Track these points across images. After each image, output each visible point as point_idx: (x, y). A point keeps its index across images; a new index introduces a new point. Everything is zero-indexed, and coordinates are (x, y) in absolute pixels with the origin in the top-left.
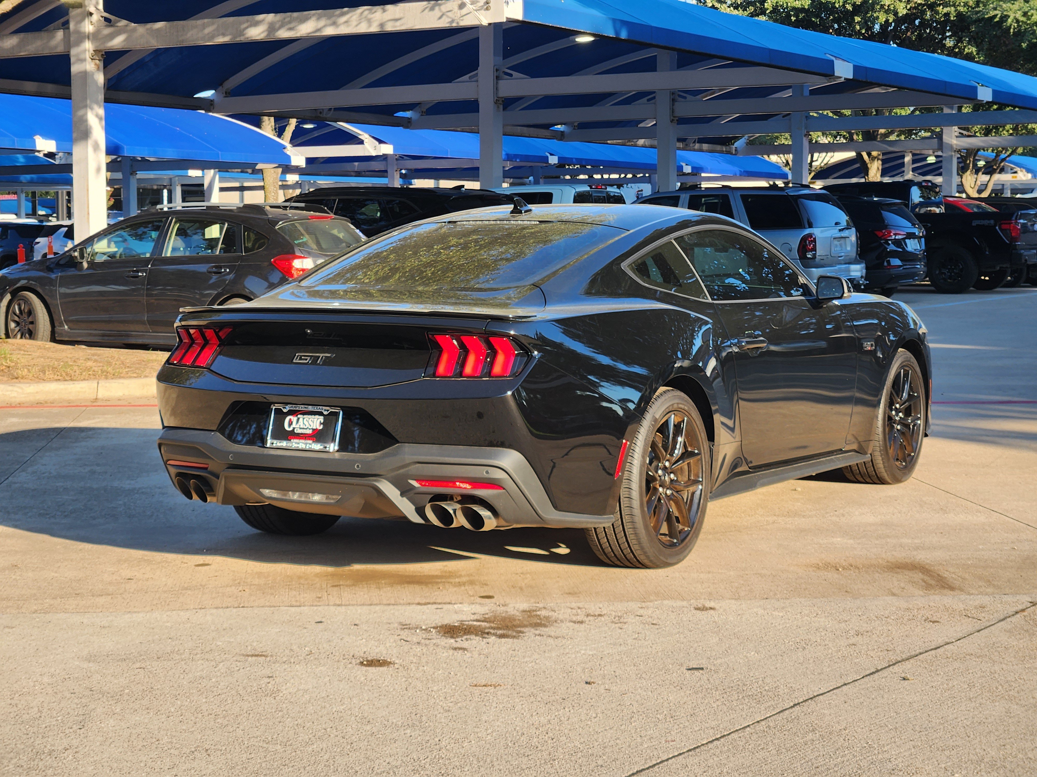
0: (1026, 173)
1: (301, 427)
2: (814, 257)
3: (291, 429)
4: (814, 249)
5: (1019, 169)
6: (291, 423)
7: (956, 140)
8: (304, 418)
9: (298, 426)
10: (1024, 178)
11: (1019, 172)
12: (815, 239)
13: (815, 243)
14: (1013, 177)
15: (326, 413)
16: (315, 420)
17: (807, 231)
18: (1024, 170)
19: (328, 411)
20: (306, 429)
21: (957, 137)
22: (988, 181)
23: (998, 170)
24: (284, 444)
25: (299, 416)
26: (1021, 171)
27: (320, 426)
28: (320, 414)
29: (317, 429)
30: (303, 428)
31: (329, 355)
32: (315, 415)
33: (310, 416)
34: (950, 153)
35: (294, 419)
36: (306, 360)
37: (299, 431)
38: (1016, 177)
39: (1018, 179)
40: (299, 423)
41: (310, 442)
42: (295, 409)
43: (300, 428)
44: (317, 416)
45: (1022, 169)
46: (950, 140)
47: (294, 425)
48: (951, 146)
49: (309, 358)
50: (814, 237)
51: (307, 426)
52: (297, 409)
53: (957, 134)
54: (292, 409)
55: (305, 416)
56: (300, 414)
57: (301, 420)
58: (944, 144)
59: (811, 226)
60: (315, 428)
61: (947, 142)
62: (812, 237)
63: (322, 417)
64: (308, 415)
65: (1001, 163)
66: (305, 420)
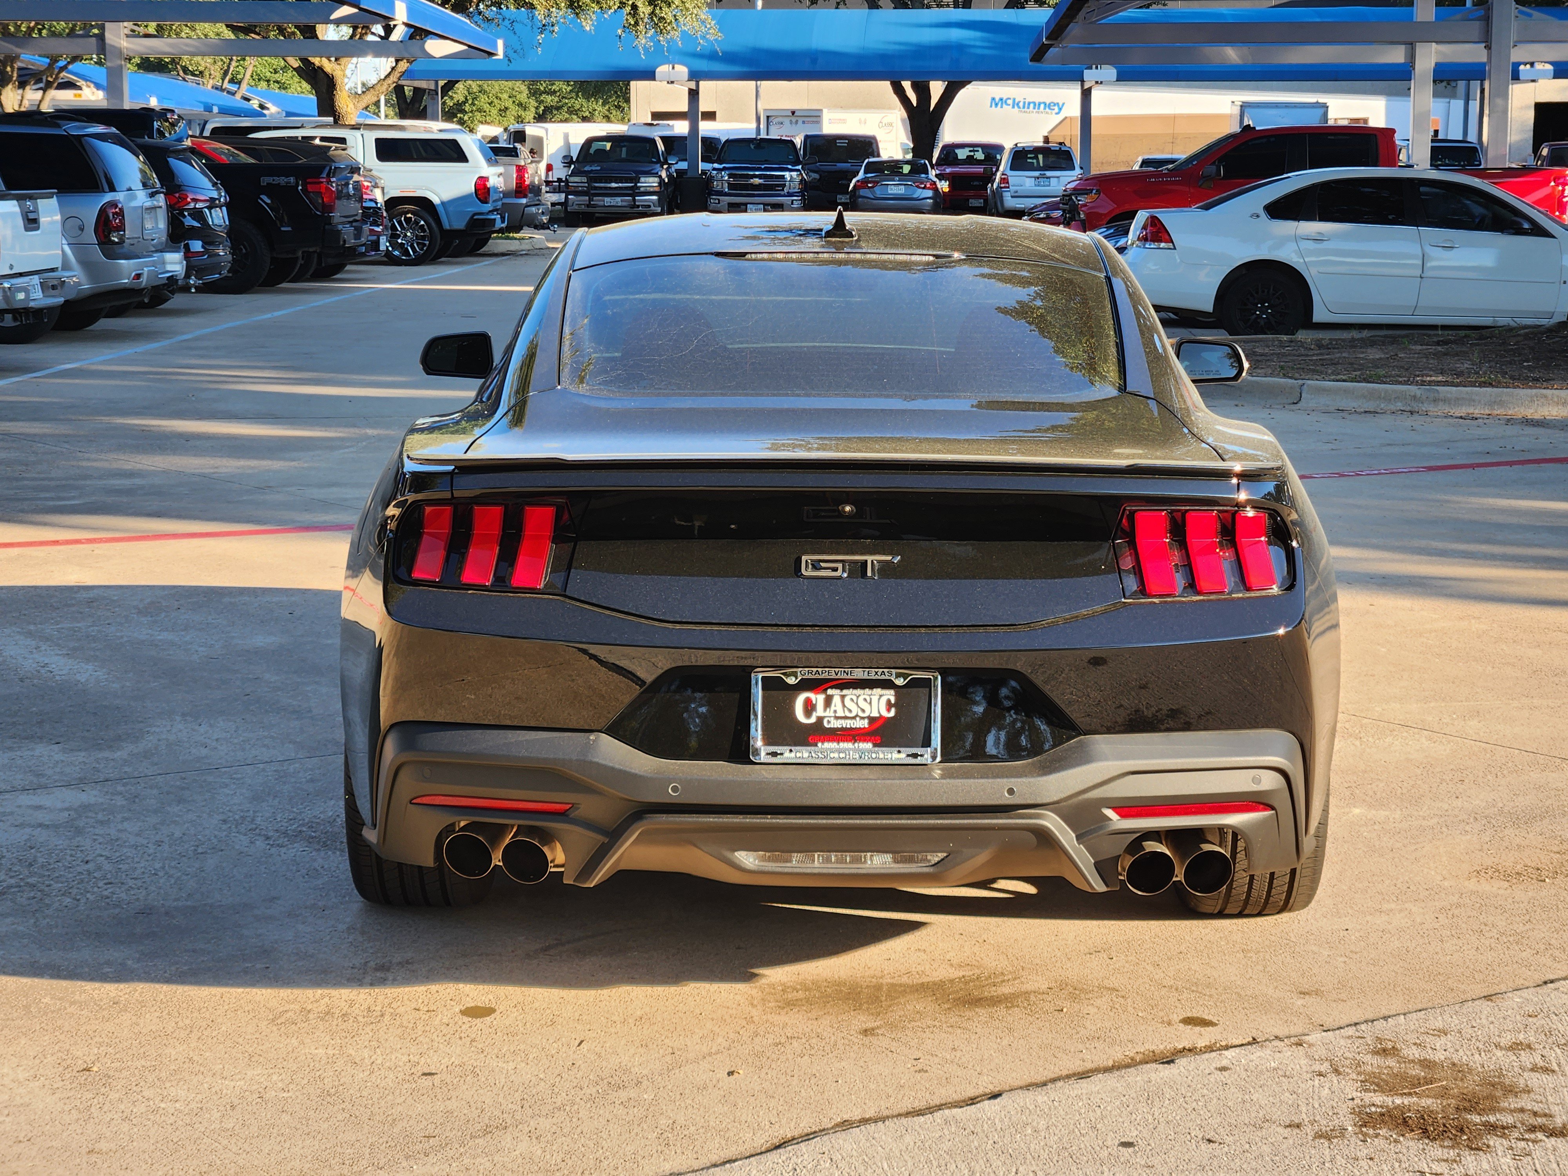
0: (95, 90)
1: (840, 713)
2: (122, 241)
3: (813, 720)
4: (121, 227)
5: (84, 83)
6: (809, 707)
7: (127, 42)
8: (843, 697)
9: (829, 713)
10: (93, 98)
11: (84, 87)
12: (121, 210)
13: (123, 217)
14: (75, 95)
15: (900, 682)
16: (875, 699)
17: (108, 197)
18: (92, 85)
19: (905, 676)
20: (854, 718)
21: (127, 36)
22: (41, 101)
23: (56, 85)
24: (802, 754)
25: (830, 692)
26: (88, 86)
27: (889, 710)
28: (887, 684)
29: (881, 717)
30: (846, 718)
31: (889, 558)
32: (871, 688)
33: (859, 692)
34: (119, 62)
35: (819, 699)
36: (835, 570)
37: (837, 724)
38: (80, 96)
39: (83, 98)
40: (833, 708)
41: (869, 745)
42: (817, 676)
43: (837, 718)
44: (878, 691)
45: (88, 83)
46: (118, 40)
47: (820, 711)
48: (119, 52)
49: (840, 566)
50: (120, 206)
51: (855, 711)
52: (825, 676)
53: (127, 31)
54: (810, 676)
55: (845, 692)
56: (832, 687)
57: (837, 700)
58: (107, 47)
59: (112, 189)
60: (875, 714)
61: (112, 43)
62: (116, 206)
63: (892, 692)
64: (855, 688)
65: (59, 72)
66: (847, 700)
